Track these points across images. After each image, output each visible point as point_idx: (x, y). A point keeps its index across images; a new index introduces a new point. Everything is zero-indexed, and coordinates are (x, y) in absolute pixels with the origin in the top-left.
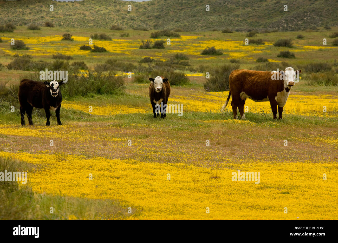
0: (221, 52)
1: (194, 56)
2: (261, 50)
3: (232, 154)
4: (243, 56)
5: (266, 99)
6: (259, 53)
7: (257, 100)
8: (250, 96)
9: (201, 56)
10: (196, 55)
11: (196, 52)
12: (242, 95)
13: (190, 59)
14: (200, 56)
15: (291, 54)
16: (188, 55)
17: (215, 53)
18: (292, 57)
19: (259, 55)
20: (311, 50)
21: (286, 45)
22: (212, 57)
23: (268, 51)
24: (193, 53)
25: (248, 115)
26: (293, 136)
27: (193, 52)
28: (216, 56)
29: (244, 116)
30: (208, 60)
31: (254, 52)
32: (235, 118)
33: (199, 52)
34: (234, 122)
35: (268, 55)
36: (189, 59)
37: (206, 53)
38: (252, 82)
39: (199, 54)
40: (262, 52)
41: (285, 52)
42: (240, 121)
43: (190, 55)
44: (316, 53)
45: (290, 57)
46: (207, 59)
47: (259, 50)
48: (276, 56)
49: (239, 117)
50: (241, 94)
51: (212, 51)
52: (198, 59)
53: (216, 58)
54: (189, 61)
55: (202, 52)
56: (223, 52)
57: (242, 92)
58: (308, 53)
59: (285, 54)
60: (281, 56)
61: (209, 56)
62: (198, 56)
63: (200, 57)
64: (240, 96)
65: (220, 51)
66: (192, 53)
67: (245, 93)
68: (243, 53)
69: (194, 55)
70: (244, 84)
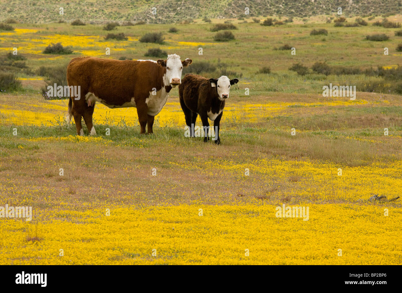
0: (70, 51)
1: (33, 56)
2: (124, 47)
3: (70, 193)
4: (99, 55)
5: (128, 103)
6: (120, 51)
7: (113, 106)
8: (102, 99)
9: (43, 55)
10: (36, 55)
11: (35, 50)
12: (89, 97)
13: (28, 59)
14: (41, 55)
15: (163, 52)
16: (25, 54)
17: (63, 51)
18: (164, 56)
19: (121, 54)
20: (188, 47)
21: (156, 41)
22: (58, 57)
23: (133, 49)
24: (32, 51)
25: (101, 128)
26: (171, 161)
27: (32, 49)
28: (63, 56)
29: (93, 130)
30: (53, 60)
31: (115, 49)
32: (79, 134)
33: (40, 50)
34: (78, 140)
35: (132, 53)
36: (26, 60)
37: (49, 51)
38: (105, 77)
39: (40, 53)
40: (125, 50)
41: (155, 50)
42: (87, 139)
43: (28, 54)
44: (194, 51)
45: (162, 56)
46: (51, 59)
47: (120, 47)
48: (144, 55)
49: (85, 132)
50: (87, 96)
51: (58, 49)
52: (39, 59)
53: (63, 58)
54: (27, 62)
55: (44, 49)
56: (72, 50)
57: (89, 93)
58: (184, 51)
59: (155, 52)
60: (150, 55)
61: (54, 55)
62: (38, 55)
63: (41, 57)
64: (86, 99)
65: (69, 49)
66: (30, 52)
67: (94, 94)
68: (99, 51)
69: (33, 54)
70: (92, 79)
